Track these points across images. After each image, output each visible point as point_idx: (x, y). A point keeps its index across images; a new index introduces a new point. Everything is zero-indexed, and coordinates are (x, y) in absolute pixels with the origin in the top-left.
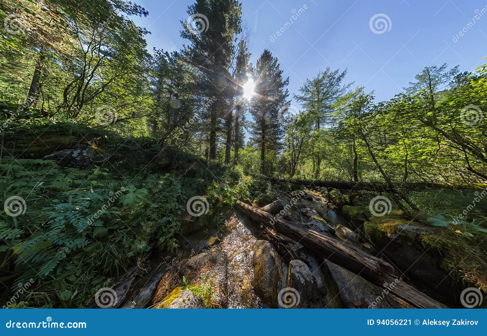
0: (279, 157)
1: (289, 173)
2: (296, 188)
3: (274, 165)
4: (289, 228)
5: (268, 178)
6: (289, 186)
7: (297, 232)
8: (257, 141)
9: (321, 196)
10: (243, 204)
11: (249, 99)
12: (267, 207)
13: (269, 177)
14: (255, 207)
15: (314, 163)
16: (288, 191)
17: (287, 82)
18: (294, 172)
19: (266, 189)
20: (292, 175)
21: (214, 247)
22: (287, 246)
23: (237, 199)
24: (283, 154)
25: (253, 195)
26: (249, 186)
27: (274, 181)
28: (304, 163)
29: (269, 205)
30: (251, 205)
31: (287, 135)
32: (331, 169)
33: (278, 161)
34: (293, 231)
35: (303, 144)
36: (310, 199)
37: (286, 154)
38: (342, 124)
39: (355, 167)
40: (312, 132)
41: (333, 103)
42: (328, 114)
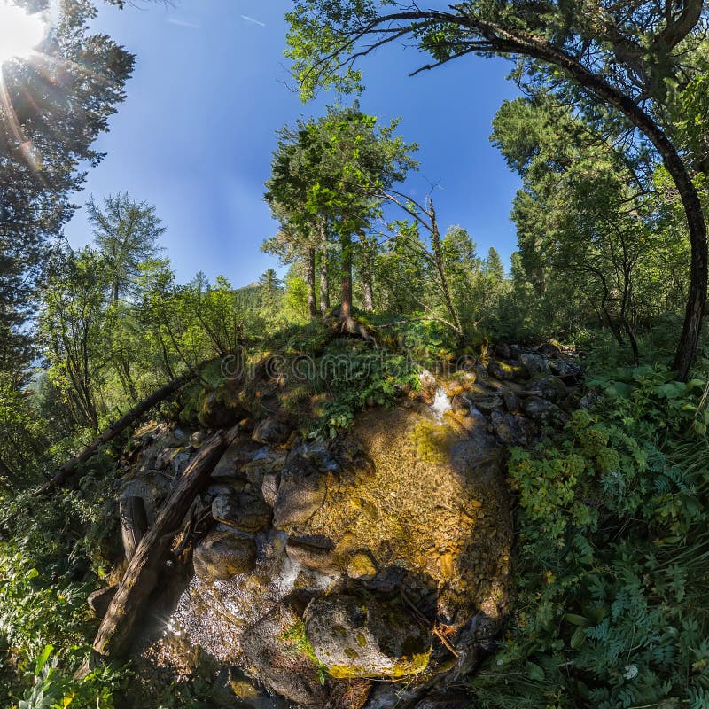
0: (34, 392)
1: (85, 424)
2: (121, 443)
3: (33, 427)
4: (174, 505)
5: (47, 485)
6: (108, 452)
7: (183, 494)
9: (156, 423)
10: (107, 625)
12: (127, 538)
13: (48, 477)
14: (121, 576)
15: (120, 374)
16: (116, 464)
17: (96, 158)
18: (95, 415)
19: (76, 516)
20: (95, 424)
21: (249, 673)
22: (198, 518)
23: (87, 655)
24: (42, 374)
25: (81, 575)
26: (37, 583)
28: (103, 382)
29: (123, 529)
30: (114, 590)
31: (43, 306)
32: (146, 375)
33: (36, 406)
34: (180, 499)
35: (88, 336)
36: (150, 441)
37: (52, 372)
38: (146, 300)
39: (165, 362)
40: (105, 307)
41: (141, 262)
42: (131, 277)
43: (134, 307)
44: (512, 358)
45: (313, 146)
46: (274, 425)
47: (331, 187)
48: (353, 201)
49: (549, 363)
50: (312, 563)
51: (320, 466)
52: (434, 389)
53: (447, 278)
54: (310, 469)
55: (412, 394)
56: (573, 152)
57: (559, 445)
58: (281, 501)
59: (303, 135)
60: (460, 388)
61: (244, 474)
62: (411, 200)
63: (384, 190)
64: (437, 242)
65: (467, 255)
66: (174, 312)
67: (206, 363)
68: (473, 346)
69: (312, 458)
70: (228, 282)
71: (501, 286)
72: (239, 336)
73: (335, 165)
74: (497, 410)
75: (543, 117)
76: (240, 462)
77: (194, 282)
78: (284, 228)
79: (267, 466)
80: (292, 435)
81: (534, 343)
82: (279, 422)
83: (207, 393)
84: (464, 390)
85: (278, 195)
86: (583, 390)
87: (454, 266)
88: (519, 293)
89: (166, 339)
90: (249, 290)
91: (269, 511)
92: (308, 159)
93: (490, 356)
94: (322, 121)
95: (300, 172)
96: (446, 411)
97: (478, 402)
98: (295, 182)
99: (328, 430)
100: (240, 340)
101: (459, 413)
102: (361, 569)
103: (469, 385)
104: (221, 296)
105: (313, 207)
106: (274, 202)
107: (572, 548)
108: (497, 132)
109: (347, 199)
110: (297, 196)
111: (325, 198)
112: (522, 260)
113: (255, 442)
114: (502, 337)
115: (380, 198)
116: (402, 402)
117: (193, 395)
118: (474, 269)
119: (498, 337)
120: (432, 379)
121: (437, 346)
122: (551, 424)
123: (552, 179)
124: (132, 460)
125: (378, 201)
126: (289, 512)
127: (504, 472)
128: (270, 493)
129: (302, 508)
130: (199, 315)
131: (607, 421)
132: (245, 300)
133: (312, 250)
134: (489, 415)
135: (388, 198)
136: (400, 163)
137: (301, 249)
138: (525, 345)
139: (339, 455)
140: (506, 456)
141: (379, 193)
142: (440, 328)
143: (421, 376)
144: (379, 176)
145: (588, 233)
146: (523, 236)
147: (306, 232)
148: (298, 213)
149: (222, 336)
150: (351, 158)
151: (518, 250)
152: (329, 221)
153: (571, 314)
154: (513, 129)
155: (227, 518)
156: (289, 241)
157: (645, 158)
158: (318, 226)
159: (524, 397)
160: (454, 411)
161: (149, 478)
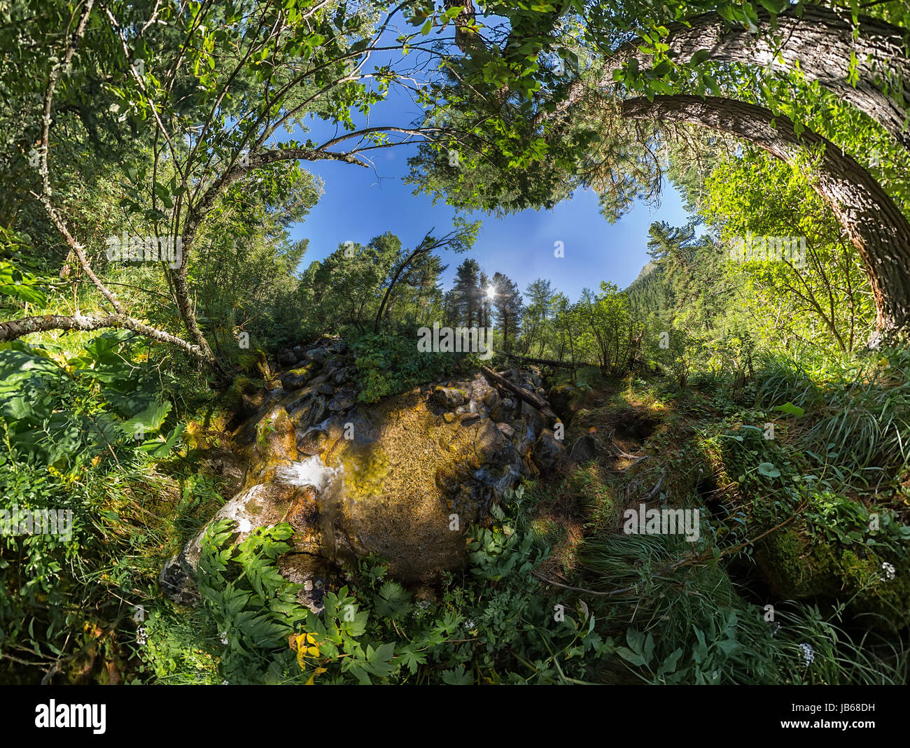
0: (518, 339)
1: (522, 352)
2: (525, 363)
3: (513, 345)
4: (511, 385)
6: (521, 361)
8: (501, 326)
9: (538, 369)
10: (487, 368)
11: (492, 298)
12: (502, 373)
13: (508, 353)
14: (494, 371)
15: (541, 345)
16: (519, 365)
17: (516, 286)
18: (526, 352)
19: (504, 361)
20: (525, 354)
21: (468, 382)
22: (506, 392)
24: (521, 336)
27: (511, 357)
28: (534, 345)
29: (504, 372)
31: (523, 321)
32: (550, 351)
33: (516, 342)
34: (514, 387)
35: (534, 330)
36: (531, 372)
37: (523, 337)
38: (557, 316)
39: (562, 350)
40: (540, 321)
41: (549, 300)
42: (548, 307)
43: (552, 320)
44: (300, 360)
45: (491, 197)
46: (554, 453)
47: (498, 153)
48: (475, 122)
49: (328, 350)
50: (467, 414)
51: (490, 468)
52: (282, 488)
53: (217, 204)
54: (496, 461)
55: (309, 542)
56: (381, 265)
57: (364, 376)
58: (496, 429)
59: (492, 207)
60: (287, 437)
61: (520, 418)
62: (386, 145)
63: (427, 141)
64: (298, 154)
65: (283, 214)
66: (573, 322)
67: (586, 364)
68: (244, 371)
69: (502, 470)
70: (612, 285)
71: (286, 280)
72: (633, 353)
73: (483, 173)
74: (328, 403)
75: (393, 255)
76: (528, 418)
77: (583, 299)
78: (585, 180)
79: (520, 434)
80: (536, 470)
81: (312, 340)
82: (557, 460)
83: (570, 383)
84: (292, 432)
85: (544, 196)
86: (352, 352)
87: (253, 202)
88: (301, 295)
89: (567, 338)
90: (644, 283)
91: (496, 421)
92: (501, 191)
93: (277, 370)
94: (478, 208)
95: (514, 188)
96: (323, 463)
97: (313, 419)
98: (524, 185)
99: (508, 513)
100: (632, 360)
101: (324, 444)
102: (449, 416)
103: (288, 422)
104: (611, 302)
105: (537, 149)
106: (553, 197)
107: (398, 378)
108: (391, 236)
109: (484, 128)
110: (537, 177)
111: (513, 145)
112: (318, 271)
113: (541, 431)
114: (280, 343)
115: (431, 126)
116: (342, 554)
117: (562, 376)
118: (271, 238)
119: (275, 344)
120: (256, 493)
121: (166, 429)
122: (353, 374)
123: (369, 260)
124: (522, 369)
125: (433, 120)
126: (488, 428)
127: (372, 405)
128: (504, 427)
129: (484, 435)
130: (592, 324)
131: (366, 355)
132: (642, 298)
133: (627, 107)
134: (330, 411)
135: (417, 130)
136: (420, 176)
137: (628, 142)
138: (306, 344)
139: (477, 488)
140: (363, 404)
141: (432, 133)
142: (140, 358)
143: (245, 526)
144: (437, 156)
145: (358, 285)
146: (333, 259)
147: (584, 138)
148: (557, 165)
149: (611, 347)
150: (466, 176)
151: (322, 262)
152: (534, 108)
153: (335, 317)
154: (391, 243)
155: (503, 403)
156: (609, 171)
157: (387, 284)
158: (560, 120)
159: (330, 379)
160: (321, 451)
161: (519, 376)
